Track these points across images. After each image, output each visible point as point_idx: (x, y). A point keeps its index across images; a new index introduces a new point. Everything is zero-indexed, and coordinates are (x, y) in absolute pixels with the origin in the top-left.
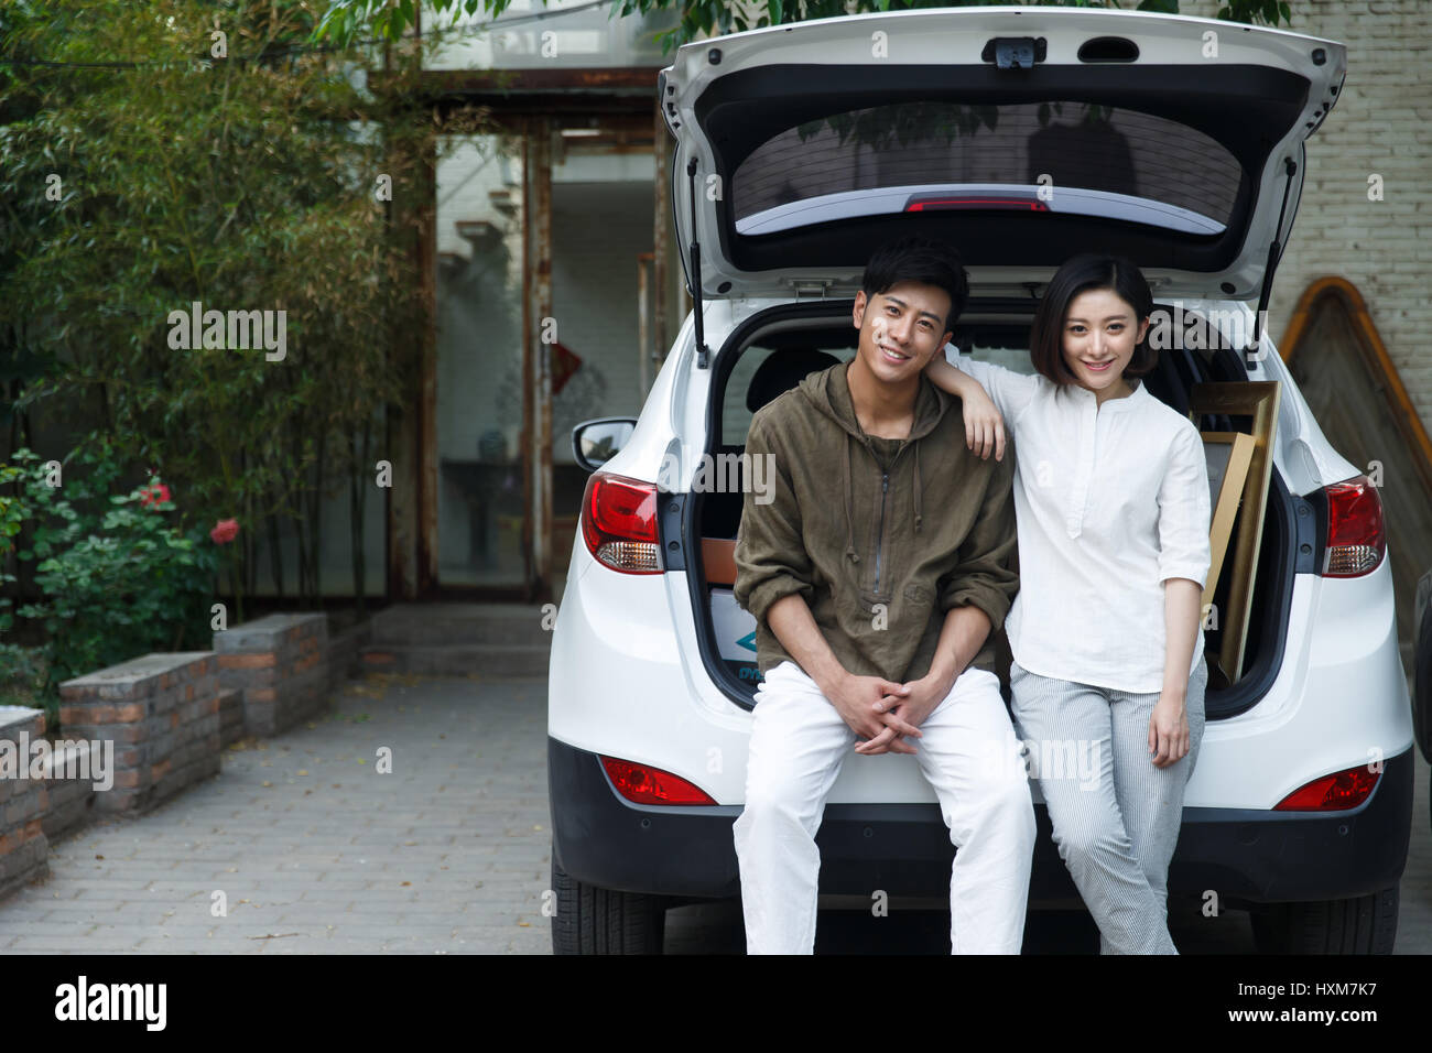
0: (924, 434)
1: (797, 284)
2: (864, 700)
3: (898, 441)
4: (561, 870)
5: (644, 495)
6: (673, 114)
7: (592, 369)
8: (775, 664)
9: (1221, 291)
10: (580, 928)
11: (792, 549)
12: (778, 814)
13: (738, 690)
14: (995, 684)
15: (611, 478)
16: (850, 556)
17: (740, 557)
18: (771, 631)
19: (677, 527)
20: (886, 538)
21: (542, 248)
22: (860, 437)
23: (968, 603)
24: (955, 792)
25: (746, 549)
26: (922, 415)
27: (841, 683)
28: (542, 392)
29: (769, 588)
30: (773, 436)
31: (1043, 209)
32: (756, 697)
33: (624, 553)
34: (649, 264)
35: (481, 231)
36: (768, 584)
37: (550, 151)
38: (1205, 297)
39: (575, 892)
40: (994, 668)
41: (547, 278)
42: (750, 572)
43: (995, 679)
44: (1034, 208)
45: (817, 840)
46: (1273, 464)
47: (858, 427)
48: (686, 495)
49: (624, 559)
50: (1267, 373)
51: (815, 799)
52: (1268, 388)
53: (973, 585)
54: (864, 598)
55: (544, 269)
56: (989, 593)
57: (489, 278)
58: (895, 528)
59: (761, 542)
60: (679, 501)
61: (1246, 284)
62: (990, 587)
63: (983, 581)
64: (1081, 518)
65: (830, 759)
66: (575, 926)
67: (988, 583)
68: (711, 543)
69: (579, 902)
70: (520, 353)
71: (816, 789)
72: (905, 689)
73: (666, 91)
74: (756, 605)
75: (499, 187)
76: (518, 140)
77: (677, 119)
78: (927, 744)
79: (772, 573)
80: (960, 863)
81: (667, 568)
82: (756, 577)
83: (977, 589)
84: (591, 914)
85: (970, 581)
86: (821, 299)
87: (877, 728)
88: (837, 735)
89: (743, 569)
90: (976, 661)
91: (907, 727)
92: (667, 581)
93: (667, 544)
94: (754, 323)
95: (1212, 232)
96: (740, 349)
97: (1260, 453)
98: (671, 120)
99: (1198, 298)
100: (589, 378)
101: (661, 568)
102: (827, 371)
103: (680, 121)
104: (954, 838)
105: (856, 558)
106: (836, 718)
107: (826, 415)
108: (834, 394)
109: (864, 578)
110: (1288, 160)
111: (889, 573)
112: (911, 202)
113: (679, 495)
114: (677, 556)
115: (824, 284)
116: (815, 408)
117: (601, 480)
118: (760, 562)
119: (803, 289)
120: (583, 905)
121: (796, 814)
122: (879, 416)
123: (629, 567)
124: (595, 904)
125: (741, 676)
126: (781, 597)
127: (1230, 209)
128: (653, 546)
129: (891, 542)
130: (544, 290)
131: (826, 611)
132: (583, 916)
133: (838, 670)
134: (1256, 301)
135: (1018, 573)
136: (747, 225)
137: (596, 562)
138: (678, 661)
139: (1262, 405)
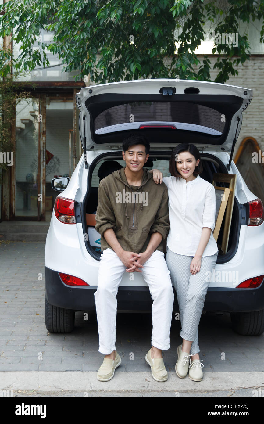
0: (144, 184)
1: (111, 147)
2: (128, 258)
3: (138, 187)
4: (47, 302)
5: (71, 203)
6: (79, 104)
7: (56, 158)
8: (105, 249)
9: (221, 149)
10: (52, 317)
11: (111, 216)
12: (106, 291)
13: (96, 256)
14: (163, 255)
15: (62, 198)
16: (126, 217)
17: (97, 218)
18: (105, 239)
19: (80, 212)
20: (135, 212)
21: (44, 128)
22: (128, 186)
23: (156, 232)
24: (152, 285)
25: (98, 216)
26: (144, 179)
27: (122, 253)
28: (43, 165)
29: (104, 227)
30: (105, 186)
31: (175, 128)
32: (100, 258)
33: (66, 219)
34: (72, 132)
35: (28, 122)
36: (104, 225)
37: (46, 102)
38: (217, 151)
39: (51, 308)
40: (163, 251)
41: (45, 135)
42: (99, 222)
43: (163, 254)
44: (172, 128)
45: (116, 297)
46: (235, 196)
47: (127, 183)
48: (82, 203)
49: (65, 220)
50: (233, 171)
51: (115, 287)
52: (233, 176)
53: (158, 227)
54: (130, 229)
55: (44, 133)
56: (162, 229)
57: (29, 134)
58: (138, 209)
59: (102, 214)
60: (80, 205)
61: (228, 148)
62: (162, 227)
63: (161, 226)
64: (185, 213)
65: (120, 275)
66: (51, 317)
67: (162, 226)
68: (88, 215)
69: (53, 310)
70: (37, 154)
71: (116, 284)
72: (139, 255)
73: (78, 99)
74: (101, 231)
75: (32, 110)
76: (38, 100)
77: (80, 105)
78: (145, 272)
79: (105, 223)
80: (154, 305)
81: (77, 222)
82: (101, 223)
83: (159, 228)
84: (56, 314)
85: (157, 226)
86: (117, 151)
87: (132, 265)
88: (122, 269)
89: (98, 221)
90: (158, 248)
91: (139, 265)
92: (77, 226)
93: (77, 215)
94: (100, 157)
95: (218, 135)
96: (96, 164)
97: (231, 193)
98: (79, 106)
99: (215, 151)
100: (55, 160)
101: (75, 223)
102: (119, 170)
103: (81, 106)
104: (153, 298)
105: (128, 217)
106: (122, 264)
107: (119, 180)
108: (121, 175)
109: (130, 223)
110: (238, 117)
111: (136, 221)
112: (141, 126)
113: (80, 203)
114: (80, 219)
115: (118, 147)
116: (116, 179)
117: (59, 198)
118: (102, 220)
119: (113, 148)
120: (53, 311)
121: (111, 291)
122: (133, 180)
123: (67, 222)
124: (57, 311)
125: (96, 251)
126: (107, 229)
127: (223, 129)
128: (73, 217)
129: (137, 213)
130: (44, 138)
131: (119, 234)
132: (53, 314)
133: (121, 250)
134: (230, 152)
135: (169, 224)
136: (98, 132)
137: (58, 220)
138: (79, 247)
139: (232, 180)
